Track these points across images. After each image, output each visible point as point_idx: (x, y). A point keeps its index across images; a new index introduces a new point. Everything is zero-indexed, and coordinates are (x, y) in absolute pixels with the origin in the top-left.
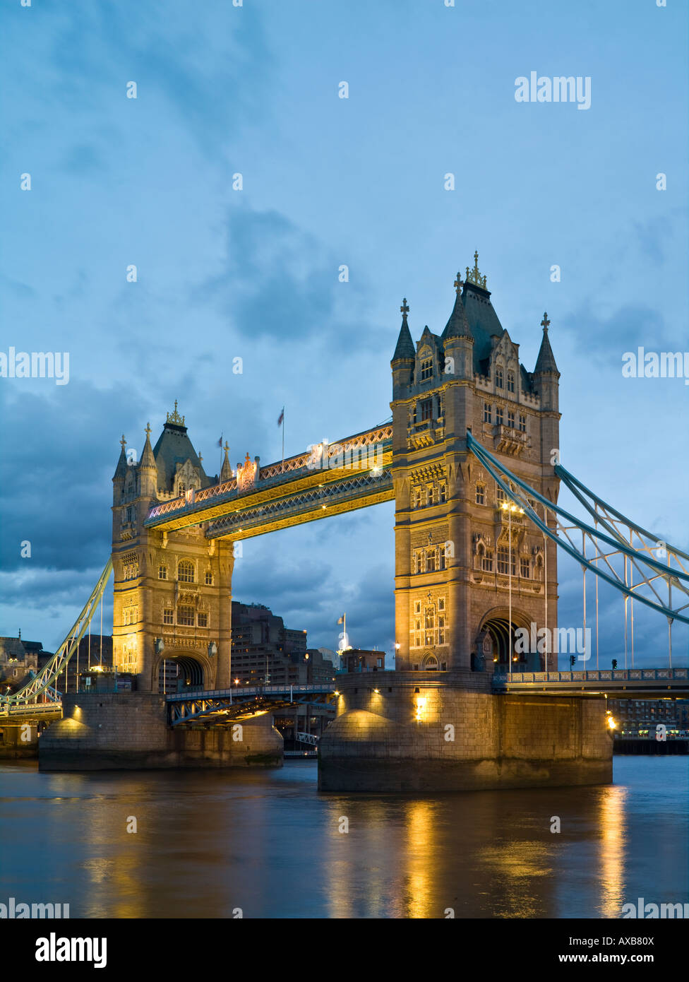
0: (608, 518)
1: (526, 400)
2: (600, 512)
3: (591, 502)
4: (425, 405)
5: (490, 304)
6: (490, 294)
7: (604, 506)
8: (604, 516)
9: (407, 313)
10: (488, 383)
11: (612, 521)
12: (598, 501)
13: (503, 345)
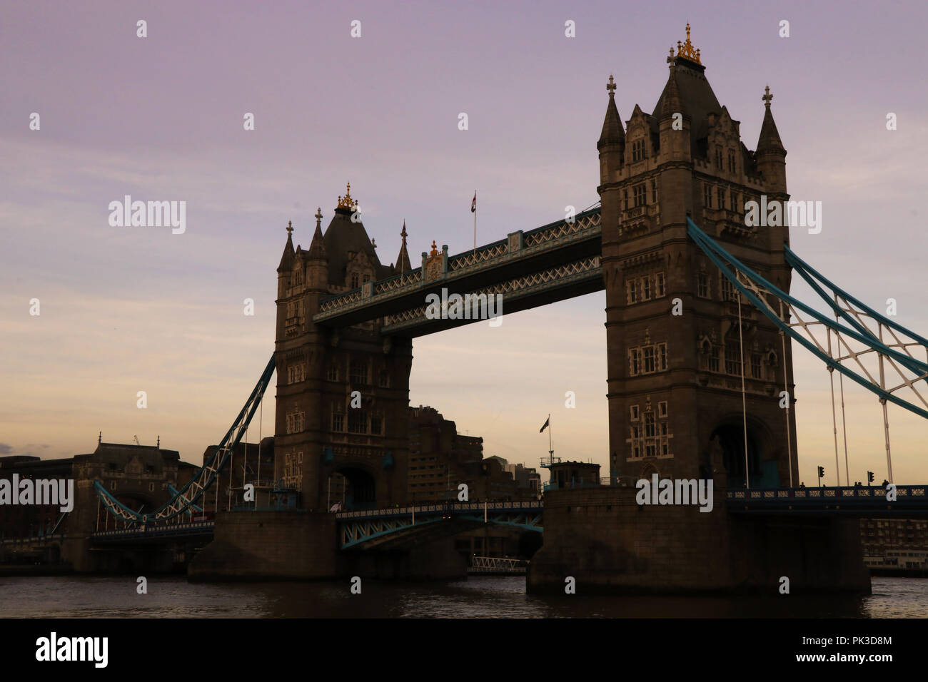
0: (852, 310)
1: (750, 181)
2: (842, 304)
3: (830, 293)
4: (637, 189)
5: (705, 80)
6: (705, 68)
7: (846, 297)
8: (847, 308)
9: (614, 91)
10: (708, 165)
11: (856, 314)
12: (838, 292)
13: (723, 124)
